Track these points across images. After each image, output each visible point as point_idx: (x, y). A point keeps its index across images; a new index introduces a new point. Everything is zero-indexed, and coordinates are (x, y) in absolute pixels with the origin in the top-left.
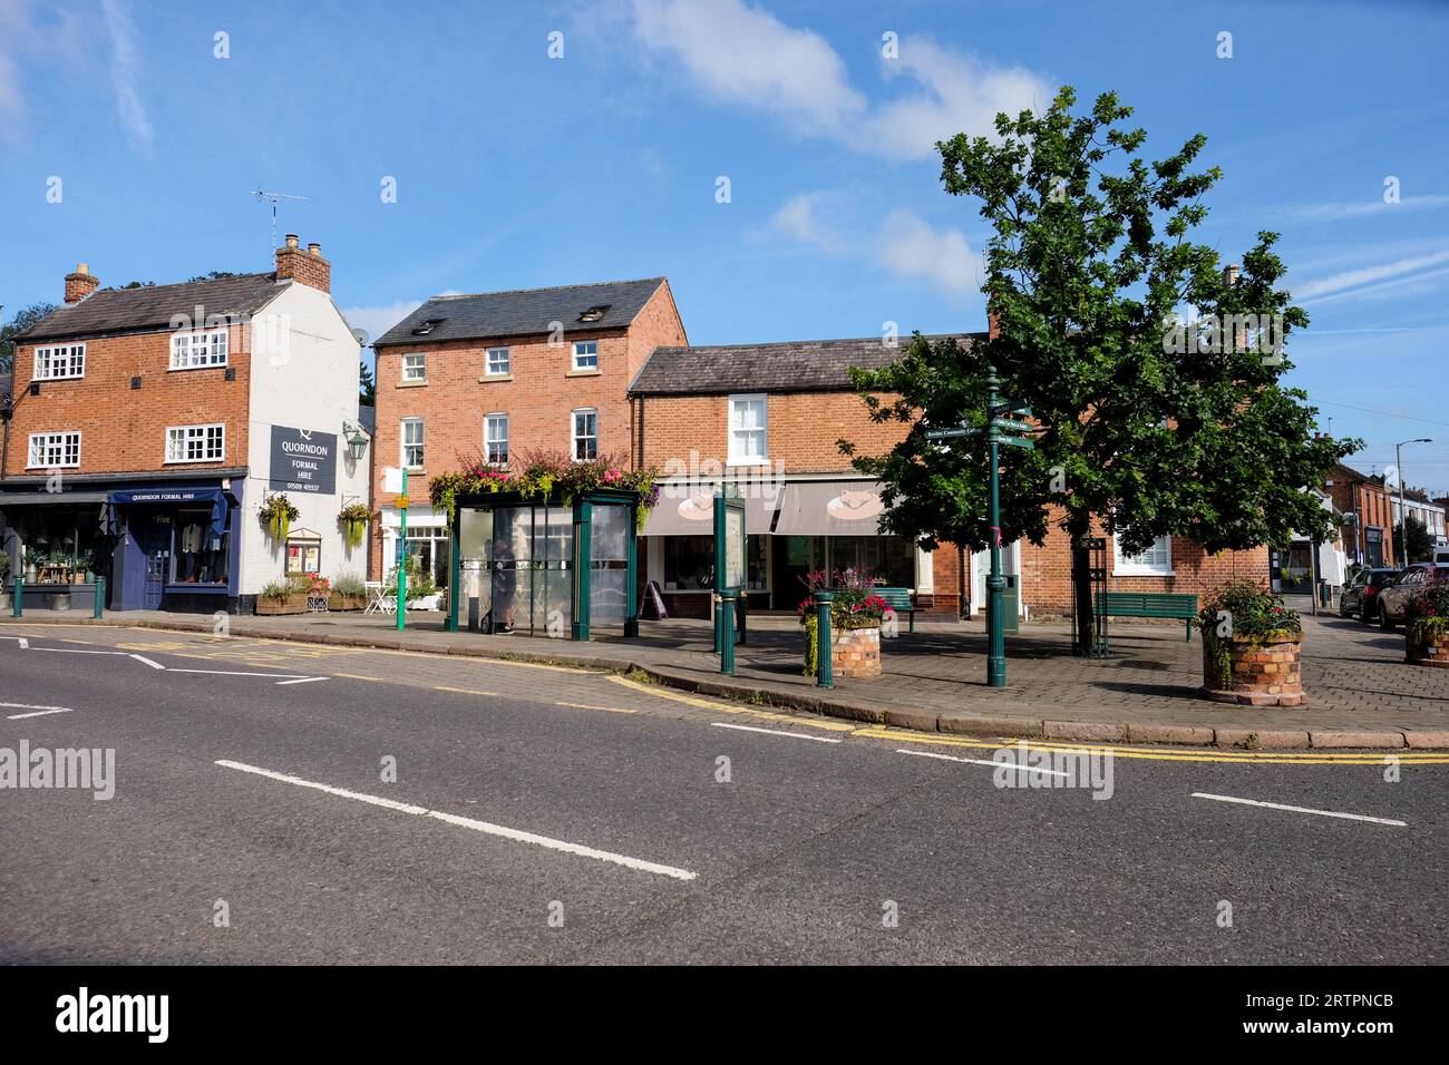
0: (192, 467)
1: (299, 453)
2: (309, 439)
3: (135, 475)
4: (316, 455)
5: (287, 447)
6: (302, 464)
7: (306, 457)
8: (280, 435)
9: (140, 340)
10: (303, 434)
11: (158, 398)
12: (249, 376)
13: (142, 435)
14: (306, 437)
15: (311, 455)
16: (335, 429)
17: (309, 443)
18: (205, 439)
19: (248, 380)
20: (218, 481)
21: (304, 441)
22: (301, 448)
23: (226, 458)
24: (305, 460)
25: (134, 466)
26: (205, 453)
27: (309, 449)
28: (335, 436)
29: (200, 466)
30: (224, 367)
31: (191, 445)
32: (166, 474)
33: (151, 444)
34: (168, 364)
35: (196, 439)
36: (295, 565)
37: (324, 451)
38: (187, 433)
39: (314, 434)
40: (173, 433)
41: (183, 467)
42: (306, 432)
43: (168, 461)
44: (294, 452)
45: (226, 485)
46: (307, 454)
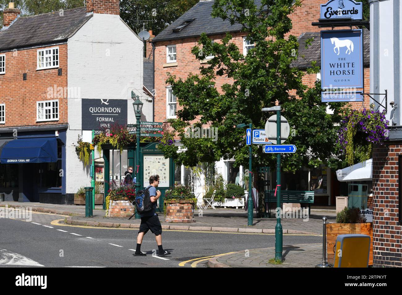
0: (46, 123)
1: (101, 113)
2: (107, 104)
3: (25, 128)
4: (112, 113)
5: (92, 110)
6: (103, 119)
7: (106, 115)
8: (87, 104)
9: (25, 53)
10: (103, 102)
11: (33, 85)
12: (67, 73)
13: (28, 106)
14: (106, 103)
15: (109, 113)
16: (127, 96)
17: (107, 106)
18: (51, 108)
19: (67, 75)
20: (53, 132)
21: (104, 105)
22: (102, 110)
23: (60, 119)
24: (105, 117)
25: (25, 123)
26: (52, 116)
27: (108, 110)
28: (126, 101)
29: (50, 123)
30: (57, 68)
31: (46, 110)
32: (37, 127)
33: (31, 111)
34: (36, 66)
35: (48, 108)
36: (100, 177)
37: (118, 110)
38: (44, 105)
39: (111, 101)
40: (39, 104)
41: (43, 124)
42: (105, 100)
43: (38, 120)
44: (97, 113)
45: (57, 134)
46: (107, 113)
